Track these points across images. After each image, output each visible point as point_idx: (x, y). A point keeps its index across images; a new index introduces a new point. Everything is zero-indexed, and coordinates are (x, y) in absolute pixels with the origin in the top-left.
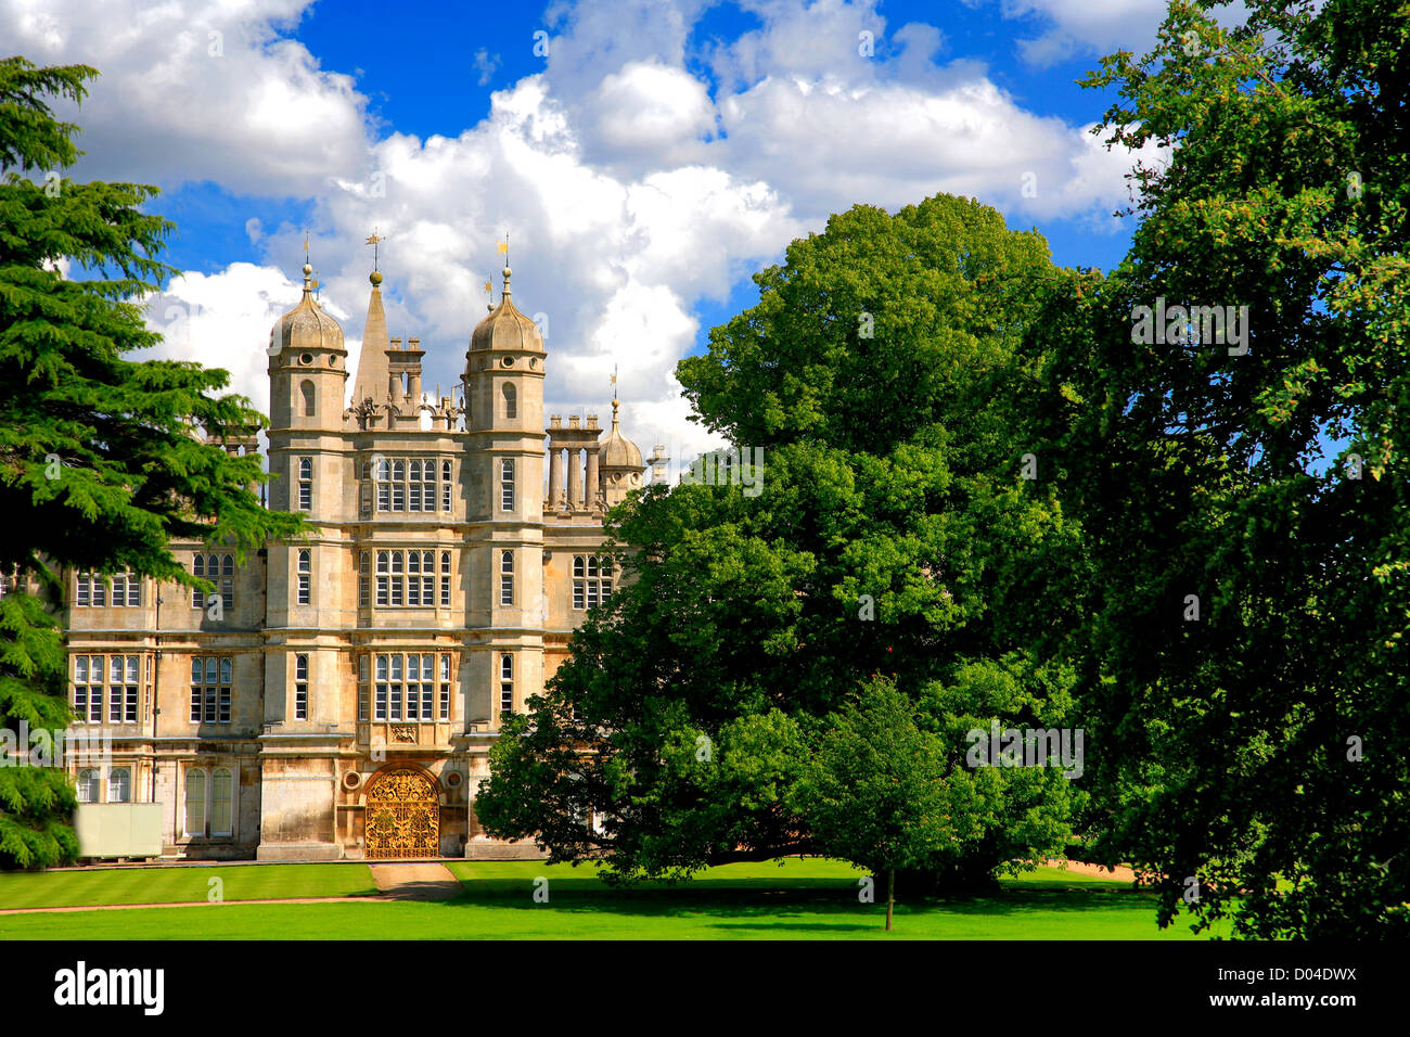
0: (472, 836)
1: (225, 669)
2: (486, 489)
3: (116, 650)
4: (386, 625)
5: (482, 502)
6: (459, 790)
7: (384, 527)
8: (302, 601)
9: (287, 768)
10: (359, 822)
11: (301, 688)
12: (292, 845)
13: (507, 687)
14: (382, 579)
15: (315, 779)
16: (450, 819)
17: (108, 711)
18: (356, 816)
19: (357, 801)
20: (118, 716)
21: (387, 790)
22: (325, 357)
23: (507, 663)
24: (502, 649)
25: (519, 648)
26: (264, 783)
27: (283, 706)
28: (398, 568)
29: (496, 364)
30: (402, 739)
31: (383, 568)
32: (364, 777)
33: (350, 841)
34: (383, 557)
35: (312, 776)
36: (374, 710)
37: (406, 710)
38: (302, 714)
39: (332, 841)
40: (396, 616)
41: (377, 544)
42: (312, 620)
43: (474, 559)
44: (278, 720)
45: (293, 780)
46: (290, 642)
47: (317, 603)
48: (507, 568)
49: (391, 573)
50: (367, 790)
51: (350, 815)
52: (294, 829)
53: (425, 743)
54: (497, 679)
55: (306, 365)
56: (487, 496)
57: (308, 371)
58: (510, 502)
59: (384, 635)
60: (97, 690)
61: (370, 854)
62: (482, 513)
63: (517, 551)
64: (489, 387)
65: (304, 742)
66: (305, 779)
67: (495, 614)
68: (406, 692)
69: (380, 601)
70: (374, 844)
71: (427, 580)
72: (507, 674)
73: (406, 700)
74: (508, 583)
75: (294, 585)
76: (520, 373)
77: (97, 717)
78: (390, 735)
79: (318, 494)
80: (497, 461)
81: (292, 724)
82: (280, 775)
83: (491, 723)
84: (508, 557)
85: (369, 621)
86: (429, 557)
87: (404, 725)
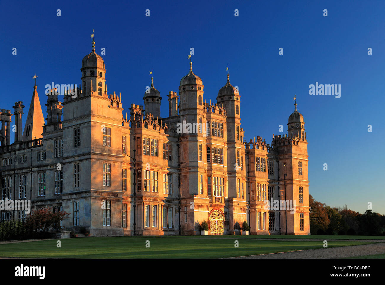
1: (170, 178)
2: (233, 133)
3: (153, 169)
6: (227, 216)
8: (200, 159)
9: (199, 208)
13: (239, 188)
14: (213, 155)
16: (226, 225)
17: (151, 188)
20: (153, 190)
21: (213, 216)
23: (239, 182)
24: (238, 178)
25: (241, 177)
26: (195, 212)
27: (197, 190)
28: (216, 153)
29: (235, 98)
30: (218, 201)
31: (213, 152)
32: (210, 211)
35: (204, 210)
36: (213, 192)
40: (216, 166)
42: (203, 165)
46: (199, 171)
47: (203, 160)
48: (238, 155)
53: (223, 203)
54: (237, 186)
55: (200, 90)
57: (200, 92)
58: (238, 138)
63: (240, 151)
64: (233, 105)
69: (213, 162)
72: (239, 185)
74: (238, 160)
75: (199, 154)
77: (148, 190)
78: (216, 200)
80: (236, 125)
81: (199, 195)
82: (198, 210)
83: (237, 198)
84: (238, 153)
85: (211, 167)
87: (219, 197)
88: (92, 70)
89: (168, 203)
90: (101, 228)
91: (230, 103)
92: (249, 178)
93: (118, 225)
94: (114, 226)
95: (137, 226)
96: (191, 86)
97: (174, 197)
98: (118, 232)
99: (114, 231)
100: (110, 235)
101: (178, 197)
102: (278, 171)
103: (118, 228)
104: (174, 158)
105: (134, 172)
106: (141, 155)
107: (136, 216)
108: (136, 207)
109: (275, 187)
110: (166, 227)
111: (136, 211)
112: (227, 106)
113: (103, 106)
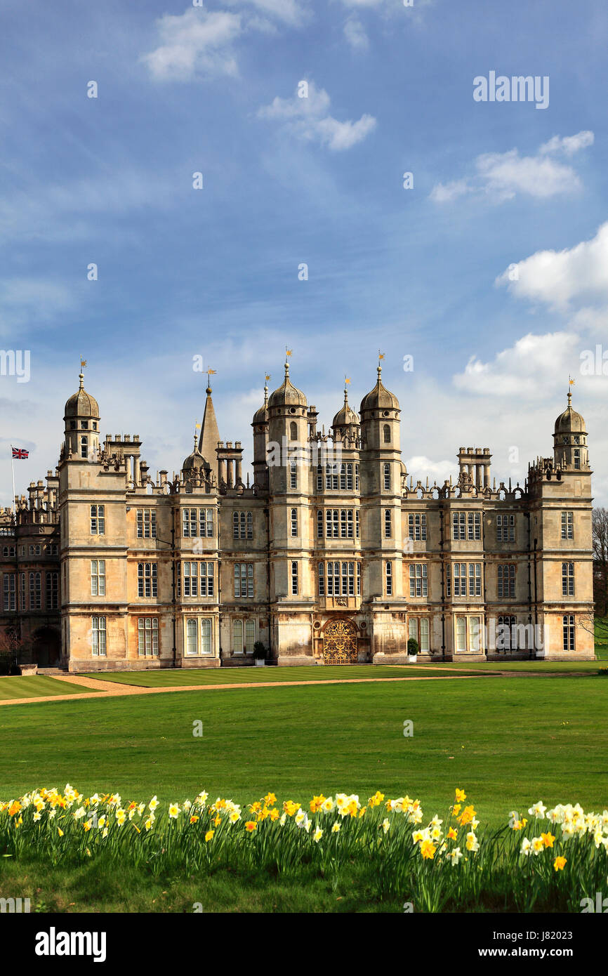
0: (376, 652)
1: (250, 570)
2: (377, 478)
3: (203, 559)
4: (332, 547)
5: (374, 486)
6: (366, 630)
7: (330, 497)
8: (293, 534)
9: (290, 619)
10: (320, 646)
11: (295, 578)
12: (294, 657)
13: (389, 579)
14: (329, 524)
15: (302, 624)
16: (362, 644)
17: (200, 590)
18: (319, 643)
19: (319, 636)
20: (204, 593)
21: (333, 630)
22: (301, 409)
23: (389, 567)
24: (387, 560)
25: (394, 558)
26: (279, 627)
27: (286, 587)
28: (336, 518)
29: (381, 414)
30: (340, 605)
31: (329, 518)
32: (323, 623)
33: (316, 655)
34: (329, 513)
35: (302, 622)
36: (327, 590)
37: (341, 590)
38: (295, 592)
39: (312, 655)
40: (336, 542)
41: (327, 506)
42: (298, 544)
43: (371, 514)
44: (284, 595)
45: (293, 625)
46: (289, 555)
47: (300, 536)
48: (388, 518)
49: (333, 521)
50: (324, 630)
51: (316, 642)
52: (294, 649)
53: (351, 607)
54: (385, 575)
55: (292, 414)
56: (377, 482)
57: (293, 417)
58: (388, 486)
59: (331, 552)
60: (195, 579)
61: (326, 662)
62: (374, 491)
63: (392, 509)
64: (377, 427)
65: (297, 605)
66: (298, 625)
67: (383, 542)
68: (342, 581)
69: (328, 535)
70: (328, 657)
71: (350, 524)
72: (389, 572)
73: (342, 585)
74: (388, 526)
75: (290, 526)
76: (392, 420)
77: (195, 593)
78: (335, 603)
79: (300, 479)
80: (382, 464)
81: (291, 597)
82: (287, 622)
83: (383, 597)
84: (388, 513)
85: (323, 545)
86: (350, 513)
87: (342, 597)
88: (72, 420)
89: (244, 612)
90: (88, 660)
91: (373, 423)
92: (442, 553)
93: (119, 653)
94: (111, 655)
95: (177, 652)
96: (277, 409)
97: (258, 602)
98: (118, 664)
99: (112, 664)
100: (103, 669)
101: (266, 601)
102: (527, 533)
103: (120, 659)
104: (257, 534)
105: (172, 566)
106: (179, 538)
107: (176, 636)
108: (176, 622)
109: (519, 565)
110: (242, 652)
111: (176, 628)
112: (368, 430)
113: (89, 473)
